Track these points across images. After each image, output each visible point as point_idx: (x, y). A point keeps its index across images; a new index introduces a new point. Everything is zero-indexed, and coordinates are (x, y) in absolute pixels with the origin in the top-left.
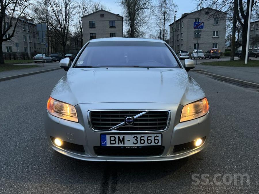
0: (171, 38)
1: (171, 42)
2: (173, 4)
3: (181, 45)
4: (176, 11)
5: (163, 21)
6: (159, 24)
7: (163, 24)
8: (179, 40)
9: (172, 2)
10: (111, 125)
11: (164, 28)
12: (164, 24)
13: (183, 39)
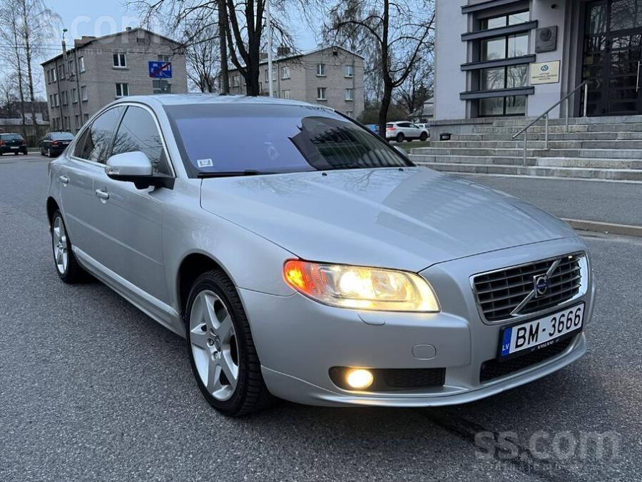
0: (51, 96)
1: (52, 108)
2: (48, 11)
3: (85, 115)
4: (65, 31)
5: (23, 52)
6: (13, 58)
7: (26, 61)
8: (76, 103)
9: (43, 7)
10: (512, 303)
11: (30, 70)
12: (29, 61)
13: (86, 101)
